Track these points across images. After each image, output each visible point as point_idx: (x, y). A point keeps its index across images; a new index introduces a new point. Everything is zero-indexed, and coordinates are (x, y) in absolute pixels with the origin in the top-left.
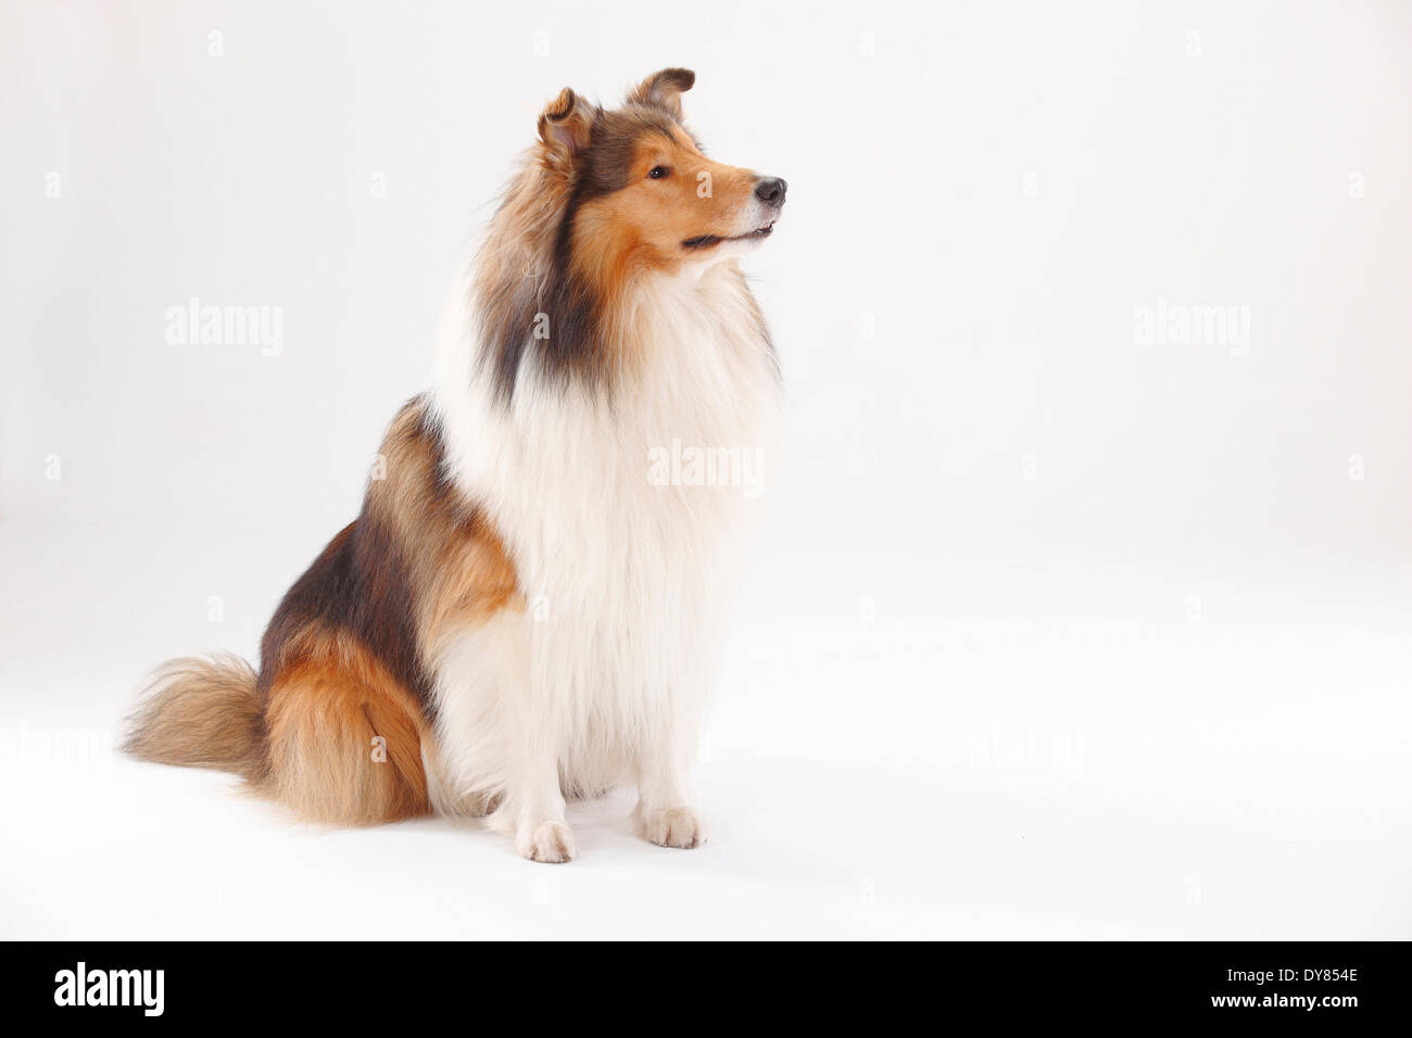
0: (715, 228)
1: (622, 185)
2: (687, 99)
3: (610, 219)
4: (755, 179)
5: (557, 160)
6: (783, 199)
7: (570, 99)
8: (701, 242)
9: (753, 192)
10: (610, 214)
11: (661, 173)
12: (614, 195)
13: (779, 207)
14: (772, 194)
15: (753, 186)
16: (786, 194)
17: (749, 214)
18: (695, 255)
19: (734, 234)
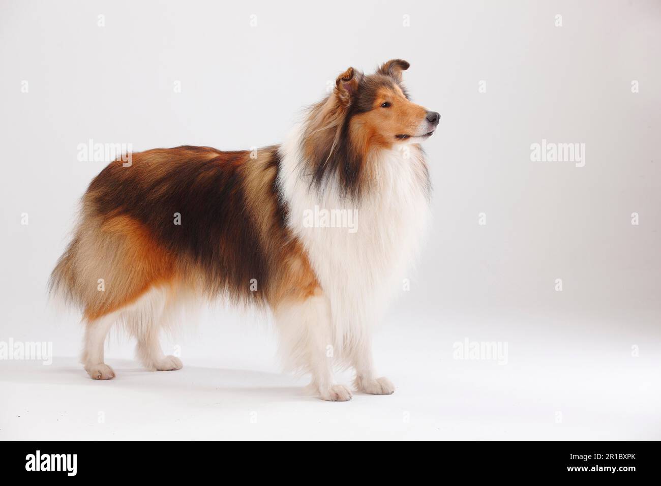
0: (408, 131)
1: (370, 109)
2: (404, 73)
3: (364, 124)
4: (427, 112)
5: (343, 98)
6: (438, 122)
7: (352, 72)
8: (402, 137)
9: (425, 118)
10: (363, 122)
11: (387, 105)
12: (366, 113)
13: (436, 125)
14: (434, 119)
15: (426, 116)
16: (440, 120)
17: (423, 126)
18: (400, 142)
19: (416, 135)
